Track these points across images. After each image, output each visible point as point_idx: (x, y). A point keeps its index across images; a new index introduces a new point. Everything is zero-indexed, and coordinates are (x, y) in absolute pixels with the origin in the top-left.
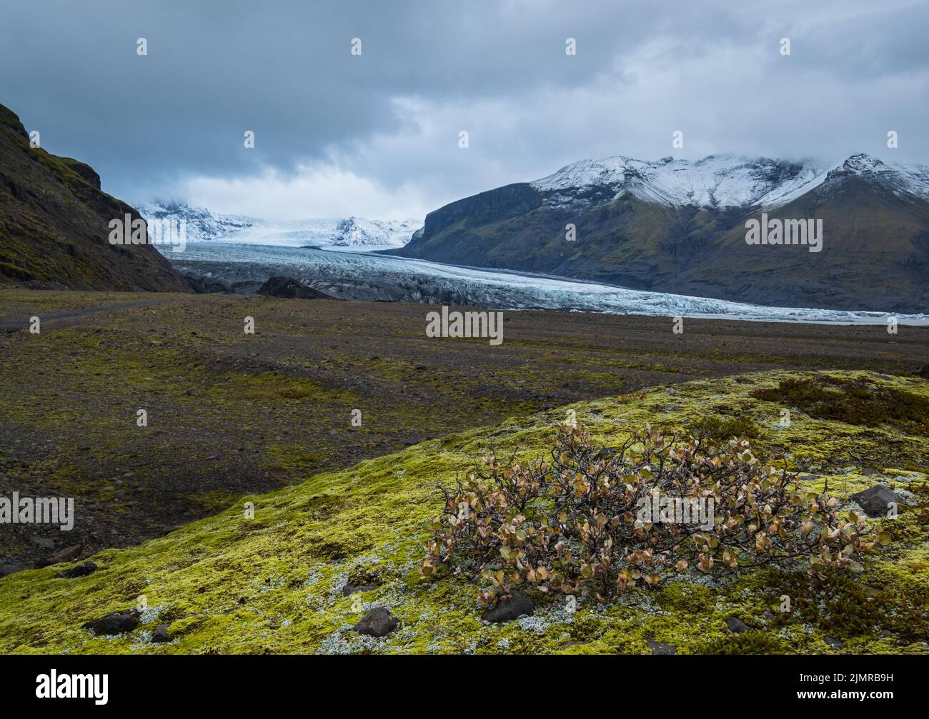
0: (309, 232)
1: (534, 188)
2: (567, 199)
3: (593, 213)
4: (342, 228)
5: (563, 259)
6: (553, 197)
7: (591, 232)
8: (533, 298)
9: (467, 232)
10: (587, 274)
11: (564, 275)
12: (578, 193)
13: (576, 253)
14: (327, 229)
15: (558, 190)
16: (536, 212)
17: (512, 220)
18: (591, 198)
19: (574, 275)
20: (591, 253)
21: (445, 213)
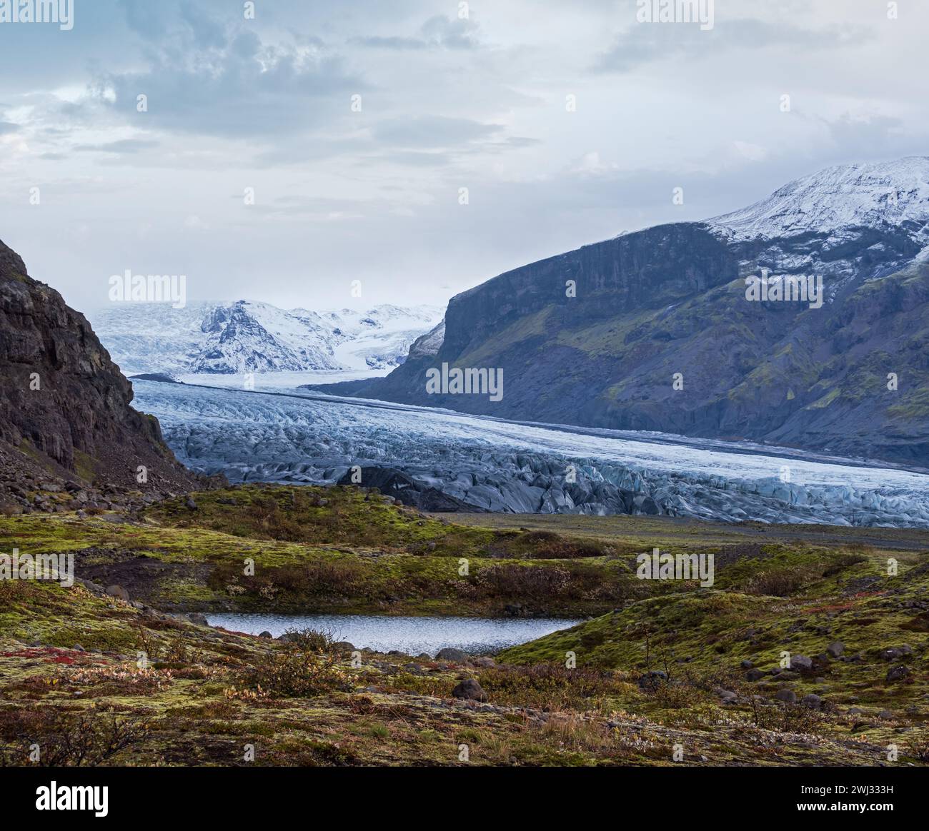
0: (134, 338)
1: (718, 234)
2: (798, 262)
3: (864, 294)
4: (215, 328)
5: (792, 407)
6: (763, 257)
7: (860, 340)
8: (782, 505)
9: (549, 343)
10: (857, 443)
11: (800, 445)
12: (826, 247)
13: (825, 392)
14: (177, 331)
15: (777, 240)
16: (723, 294)
17: (661, 311)
18: (859, 259)
19: (823, 445)
20: (862, 392)
21: (494, 295)
